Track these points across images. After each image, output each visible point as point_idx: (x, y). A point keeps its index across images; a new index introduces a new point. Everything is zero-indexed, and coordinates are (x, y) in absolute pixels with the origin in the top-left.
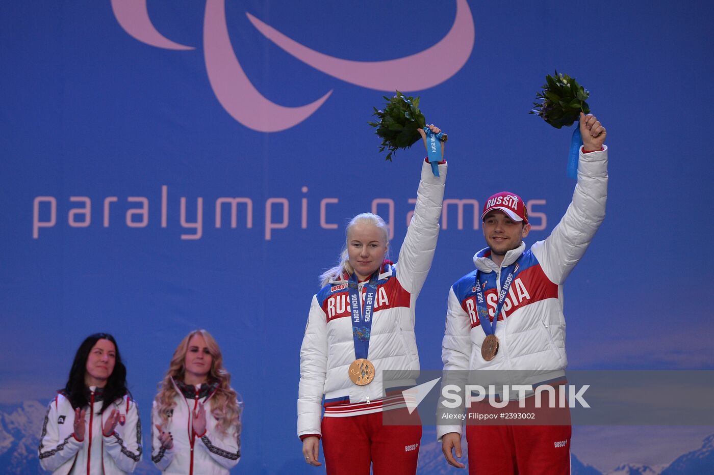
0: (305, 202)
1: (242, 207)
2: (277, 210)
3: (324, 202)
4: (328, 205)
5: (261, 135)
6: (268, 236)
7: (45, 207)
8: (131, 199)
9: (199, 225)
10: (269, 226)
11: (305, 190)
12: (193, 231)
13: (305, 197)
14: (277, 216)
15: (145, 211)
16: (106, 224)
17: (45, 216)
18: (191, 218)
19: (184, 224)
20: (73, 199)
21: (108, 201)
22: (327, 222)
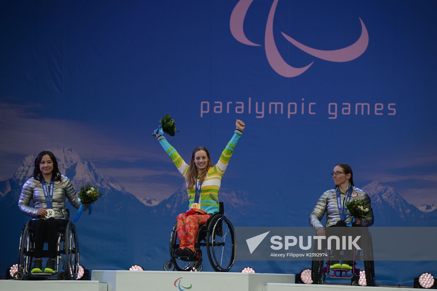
0: (303, 104)
1: (279, 106)
2: (292, 107)
3: (310, 104)
4: (312, 105)
5: (287, 78)
6: (289, 117)
7: (205, 105)
8: (237, 103)
9: (263, 113)
10: (289, 113)
11: (303, 99)
12: (261, 115)
13: (303, 102)
14: (292, 110)
15: (242, 107)
16: (228, 112)
17: (205, 109)
18: (260, 110)
19: (257, 112)
20: (216, 102)
21: (228, 103)
22: (311, 112)
